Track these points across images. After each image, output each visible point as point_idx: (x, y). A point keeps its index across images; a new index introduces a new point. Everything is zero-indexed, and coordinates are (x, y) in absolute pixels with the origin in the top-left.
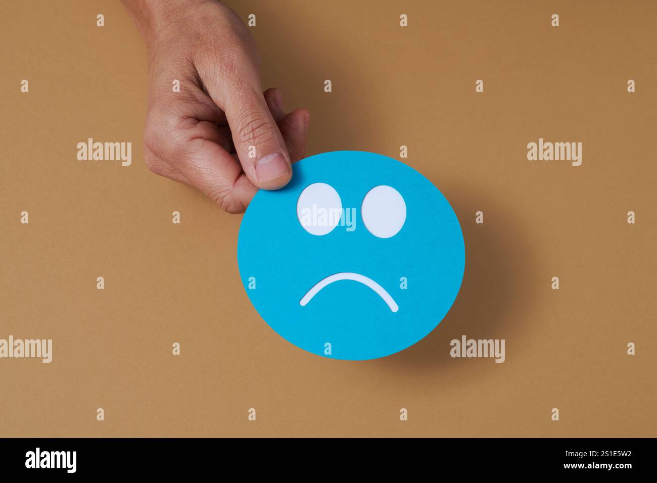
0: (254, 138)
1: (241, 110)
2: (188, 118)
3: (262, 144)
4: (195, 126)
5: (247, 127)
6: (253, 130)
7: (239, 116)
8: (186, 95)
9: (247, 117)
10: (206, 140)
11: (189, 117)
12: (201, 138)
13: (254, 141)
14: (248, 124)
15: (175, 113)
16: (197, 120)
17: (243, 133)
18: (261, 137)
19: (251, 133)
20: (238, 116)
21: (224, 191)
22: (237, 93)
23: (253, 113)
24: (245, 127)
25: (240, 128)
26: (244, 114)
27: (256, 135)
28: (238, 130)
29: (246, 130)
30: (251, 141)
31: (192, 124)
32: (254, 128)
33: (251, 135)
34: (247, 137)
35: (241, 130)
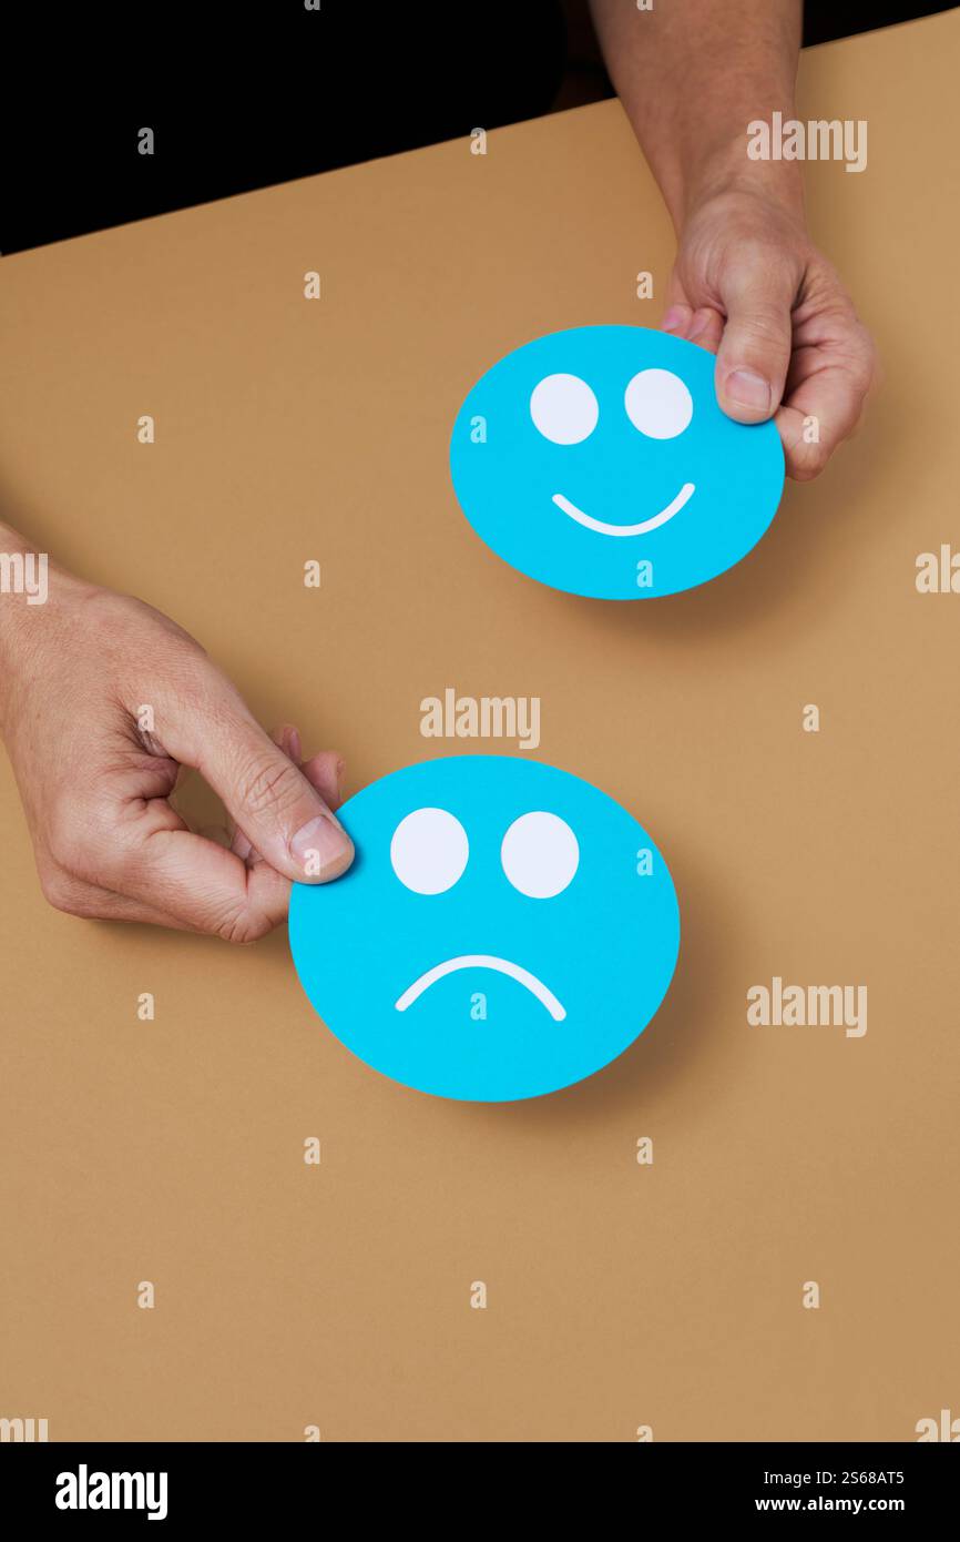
0: (276, 799)
1: (237, 757)
2: (129, 803)
3: (291, 807)
4: (146, 813)
5: (257, 785)
6: (269, 787)
7: (236, 768)
8: (115, 762)
9: (253, 767)
10: (172, 830)
11: (134, 799)
12: (163, 829)
13: (277, 804)
14: (258, 778)
15: (108, 797)
16: (145, 799)
17: (251, 794)
18: (286, 795)
19: (268, 792)
20: (233, 769)
21: (232, 909)
22: (220, 730)
23: (258, 759)
24: (253, 785)
25: (244, 788)
26: (243, 762)
27: (277, 794)
28: (241, 793)
29: (257, 790)
30: (270, 805)
31: (140, 810)
32: (271, 781)
33: (268, 796)
34: (262, 801)
35: (247, 792)
